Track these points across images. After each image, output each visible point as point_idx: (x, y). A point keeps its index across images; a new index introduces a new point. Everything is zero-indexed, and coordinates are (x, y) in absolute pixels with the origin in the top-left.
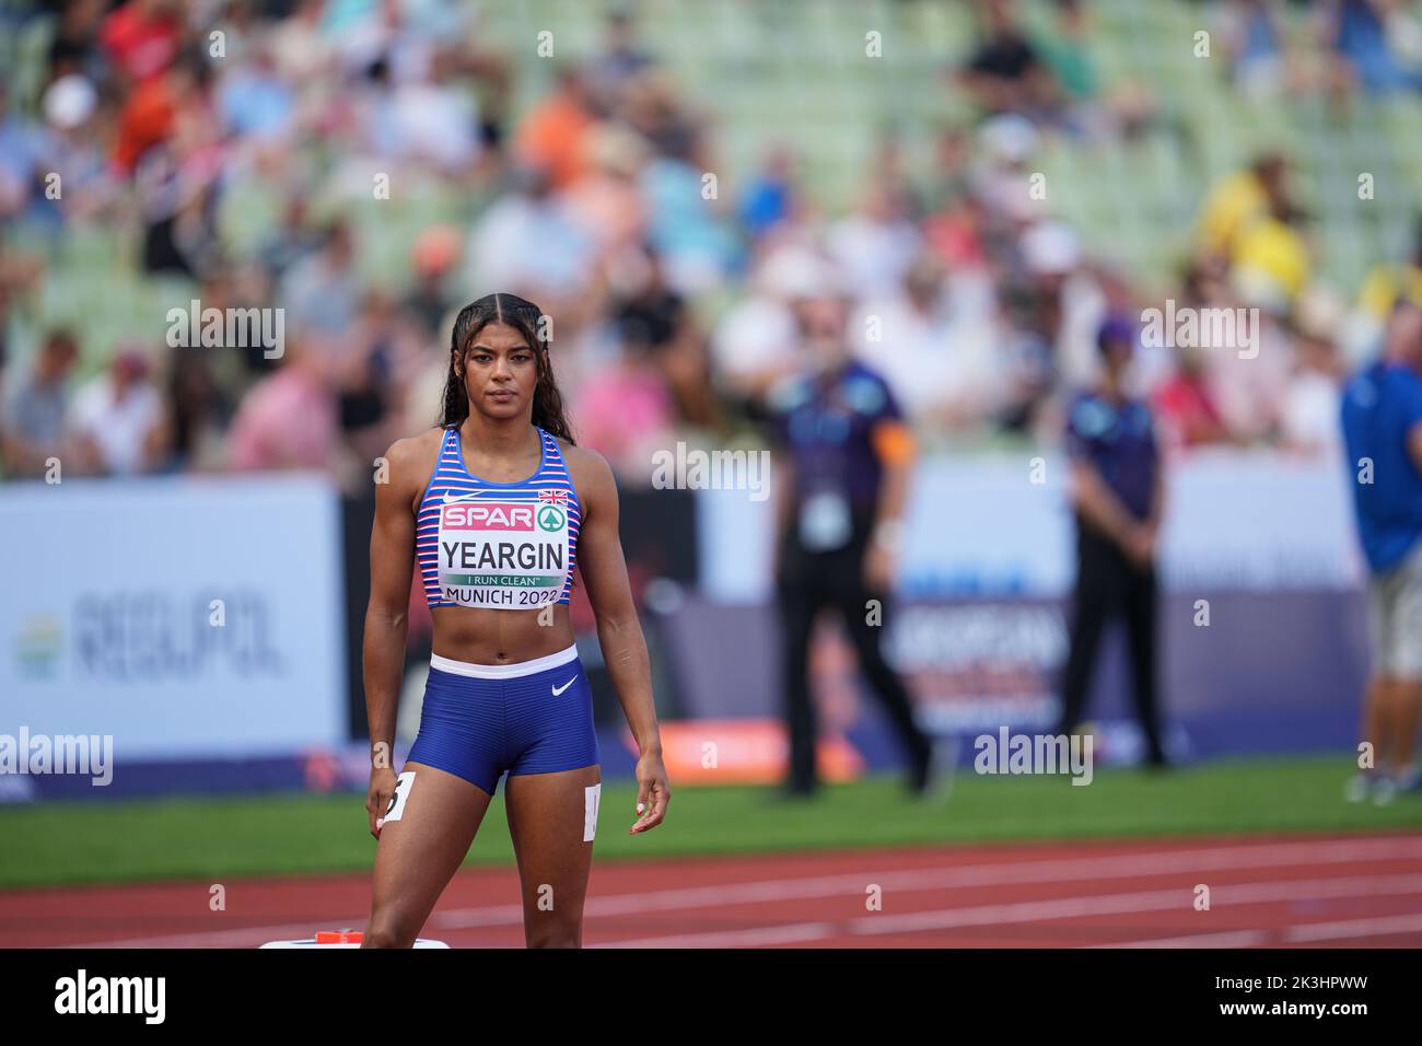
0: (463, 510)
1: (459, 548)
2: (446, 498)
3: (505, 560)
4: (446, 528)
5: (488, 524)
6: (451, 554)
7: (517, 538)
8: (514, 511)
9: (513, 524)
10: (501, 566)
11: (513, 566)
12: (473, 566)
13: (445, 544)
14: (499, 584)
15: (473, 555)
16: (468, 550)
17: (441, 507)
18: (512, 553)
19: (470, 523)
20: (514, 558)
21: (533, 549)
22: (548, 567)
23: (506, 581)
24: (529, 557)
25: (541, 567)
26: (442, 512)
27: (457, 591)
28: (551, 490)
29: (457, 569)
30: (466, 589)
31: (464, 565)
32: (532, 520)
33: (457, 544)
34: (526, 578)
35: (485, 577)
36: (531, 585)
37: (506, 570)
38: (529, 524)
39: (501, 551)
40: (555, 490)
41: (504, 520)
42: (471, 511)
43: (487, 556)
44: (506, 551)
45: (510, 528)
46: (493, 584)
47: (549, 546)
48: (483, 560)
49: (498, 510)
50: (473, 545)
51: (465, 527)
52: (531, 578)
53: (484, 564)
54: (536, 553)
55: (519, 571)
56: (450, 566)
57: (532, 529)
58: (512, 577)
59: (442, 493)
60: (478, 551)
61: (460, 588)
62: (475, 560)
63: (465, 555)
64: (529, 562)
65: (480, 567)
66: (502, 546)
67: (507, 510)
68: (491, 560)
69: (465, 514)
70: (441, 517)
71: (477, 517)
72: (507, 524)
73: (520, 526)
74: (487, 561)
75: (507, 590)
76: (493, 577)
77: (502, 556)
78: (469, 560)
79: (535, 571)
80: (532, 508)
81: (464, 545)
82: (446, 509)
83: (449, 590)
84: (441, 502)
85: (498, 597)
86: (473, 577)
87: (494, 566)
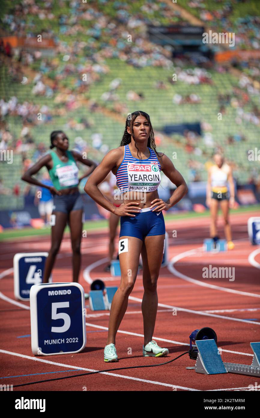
0: (133, 166)
1: (133, 176)
2: (128, 163)
3: (145, 179)
4: (129, 171)
5: (140, 170)
6: (131, 177)
7: (147, 174)
8: (146, 167)
9: (146, 170)
10: (144, 180)
11: (147, 180)
12: (137, 180)
13: (130, 175)
14: (144, 185)
15: (137, 178)
16: (136, 176)
17: (127, 166)
18: (147, 177)
19: (135, 170)
20: (147, 178)
21: (152, 176)
22: (156, 181)
23: (145, 184)
24: (151, 178)
25: (154, 180)
26: (128, 167)
27: (133, 187)
28: (154, 162)
29: (133, 181)
30: (135, 186)
31: (135, 180)
32: (150, 169)
33: (133, 175)
34: (150, 183)
35: (140, 183)
36: (152, 185)
37: (146, 181)
38: (150, 170)
39: (144, 176)
40: (155, 162)
41: (143, 169)
42: (135, 166)
43: (140, 178)
44: (145, 176)
45: (145, 171)
46: (142, 185)
47: (156, 175)
48: (139, 179)
49: (142, 166)
50: (137, 175)
51: (134, 170)
52: (152, 183)
53: (140, 180)
54: (153, 177)
55: (149, 182)
56: (131, 180)
57: (151, 171)
58: (147, 183)
59: (127, 162)
60: (138, 176)
61: (133, 186)
62: (138, 179)
63: (135, 178)
64: (151, 179)
65: (139, 181)
66: (144, 175)
67: (144, 166)
68: (142, 179)
69: (134, 167)
70: (127, 168)
71: (137, 168)
72: (144, 170)
73: (147, 170)
74: (140, 179)
75: (146, 187)
76: (142, 183)
77: (144, 178)
78: (136, 179)
79: (153, 182)
80: (150, 166)
81: (135, 175)
82: (128, 166)
83: (130, 187)
84: (127, 164)
85: (143, 188)
86: (137, 183)
87: (142, 181)
